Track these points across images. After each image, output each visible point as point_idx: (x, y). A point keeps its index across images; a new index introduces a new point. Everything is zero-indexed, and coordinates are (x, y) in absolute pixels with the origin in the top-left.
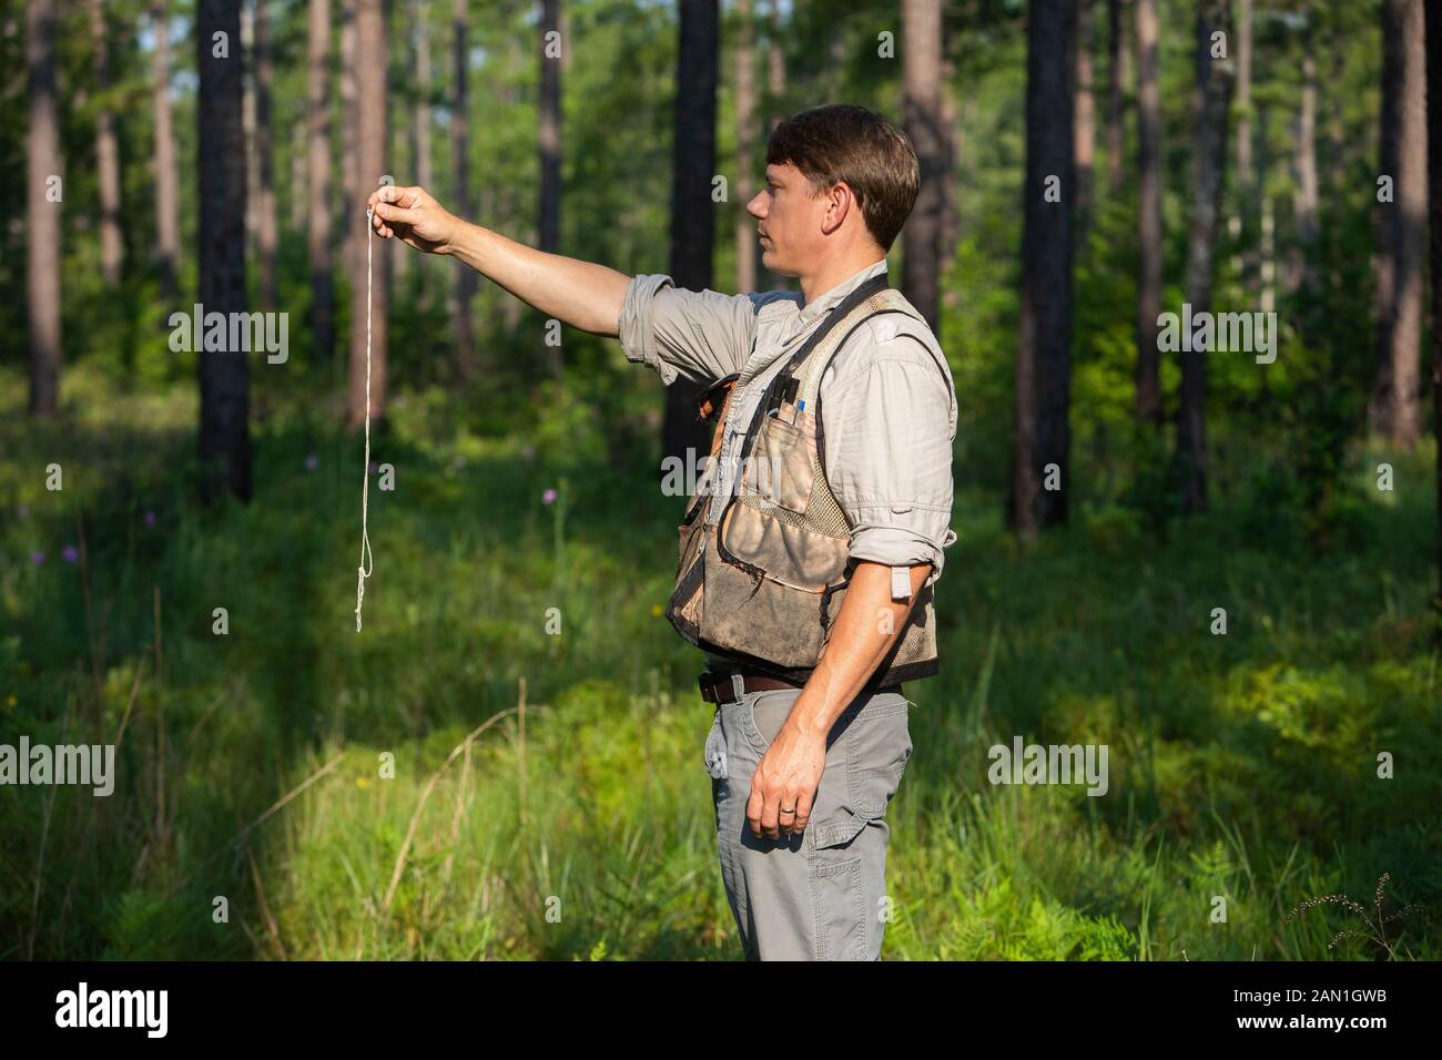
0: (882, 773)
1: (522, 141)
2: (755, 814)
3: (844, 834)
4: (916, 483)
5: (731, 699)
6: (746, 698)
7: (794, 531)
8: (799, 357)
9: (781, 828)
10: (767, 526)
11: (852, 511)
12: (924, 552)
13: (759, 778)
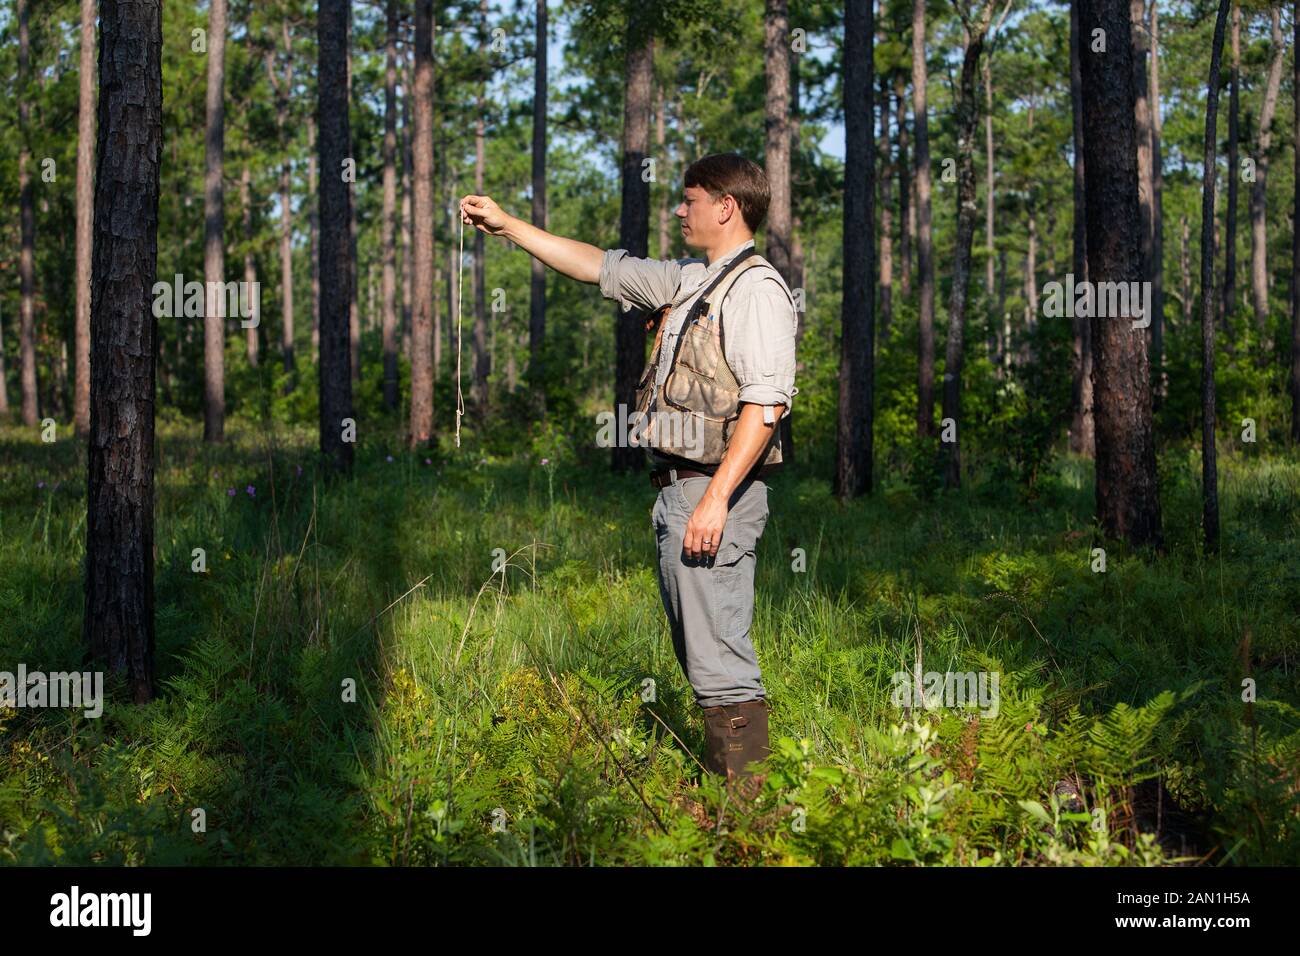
0: (753, 525)
1: (518, 273)
2: (688, 545)
3: (733, 558)
4: (776, 360)
5: (669, 483)
6: (678, 482)
7: (707, 388)
8: (708, 292)
9: (703, 552)
10: (692, 386)
11: (740, 376)
12: (781, 398)
13: (691, 525)
